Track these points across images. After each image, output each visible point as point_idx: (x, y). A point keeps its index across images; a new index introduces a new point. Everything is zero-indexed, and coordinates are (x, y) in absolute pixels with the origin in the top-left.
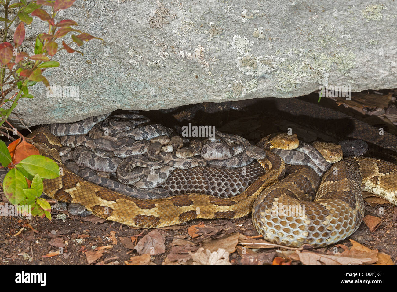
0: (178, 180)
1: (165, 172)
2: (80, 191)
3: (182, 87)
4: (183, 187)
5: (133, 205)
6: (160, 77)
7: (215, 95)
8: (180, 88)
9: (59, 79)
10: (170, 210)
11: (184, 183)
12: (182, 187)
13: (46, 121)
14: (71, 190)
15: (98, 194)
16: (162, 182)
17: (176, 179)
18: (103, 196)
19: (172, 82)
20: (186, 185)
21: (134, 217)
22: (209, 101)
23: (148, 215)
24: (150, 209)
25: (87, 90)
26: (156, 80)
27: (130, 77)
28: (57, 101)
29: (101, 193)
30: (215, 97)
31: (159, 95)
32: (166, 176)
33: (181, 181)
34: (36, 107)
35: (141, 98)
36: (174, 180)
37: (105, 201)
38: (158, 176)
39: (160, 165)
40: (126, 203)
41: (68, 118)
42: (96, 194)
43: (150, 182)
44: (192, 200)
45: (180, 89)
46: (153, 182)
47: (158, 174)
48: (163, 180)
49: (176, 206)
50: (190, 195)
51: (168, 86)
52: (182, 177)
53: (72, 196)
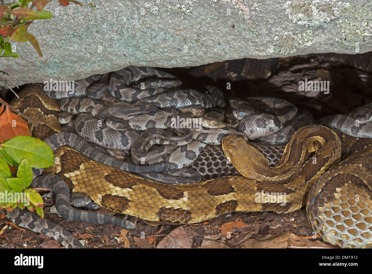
0: (209, 161)
1: (194, 150)
2: (85, 176)
3: (214, 40)
4: (217, 170)
5: (154, 193)
6: (185, 26)
7: (257, 50)
8: (211, 40)
9: (53, 27)
10: (203, 200)
11: (217, 164)
12: (214, 170)
13: (37, 80)
14: (72, 174)
15: (108, 178)
16: (189, 164)
17: (207, 159)
18: (115, 181)
19: (201, 32)
20: (220, 168)
21: (157, 211)
22: (250, 57)
23: (176, 208)
24: (177, 199)
25: (90, 41)
26: (180, 30)
27: (146, 26)
28: (51, 55)
29: (112, 177)
30: (257, 52)
32: (196, 156)
33: (213, 162)
34: (24, 62)
35: (161, 52)
36: (205, 161)
37: (118, 189)
38: (184, 156)
39: (186, 140)
40: (146, 191)
41: (65, 76)
42: (106, 179)
43: (174, 163)
44: (233, 186)
45: (211, 42)
46: (177, 163)
47: (184, 153)
48: (190, 161)
49: (212, 195)
50: (230, 180)
51: (196, 38)
52: (215, 157)
53: (73, 182)
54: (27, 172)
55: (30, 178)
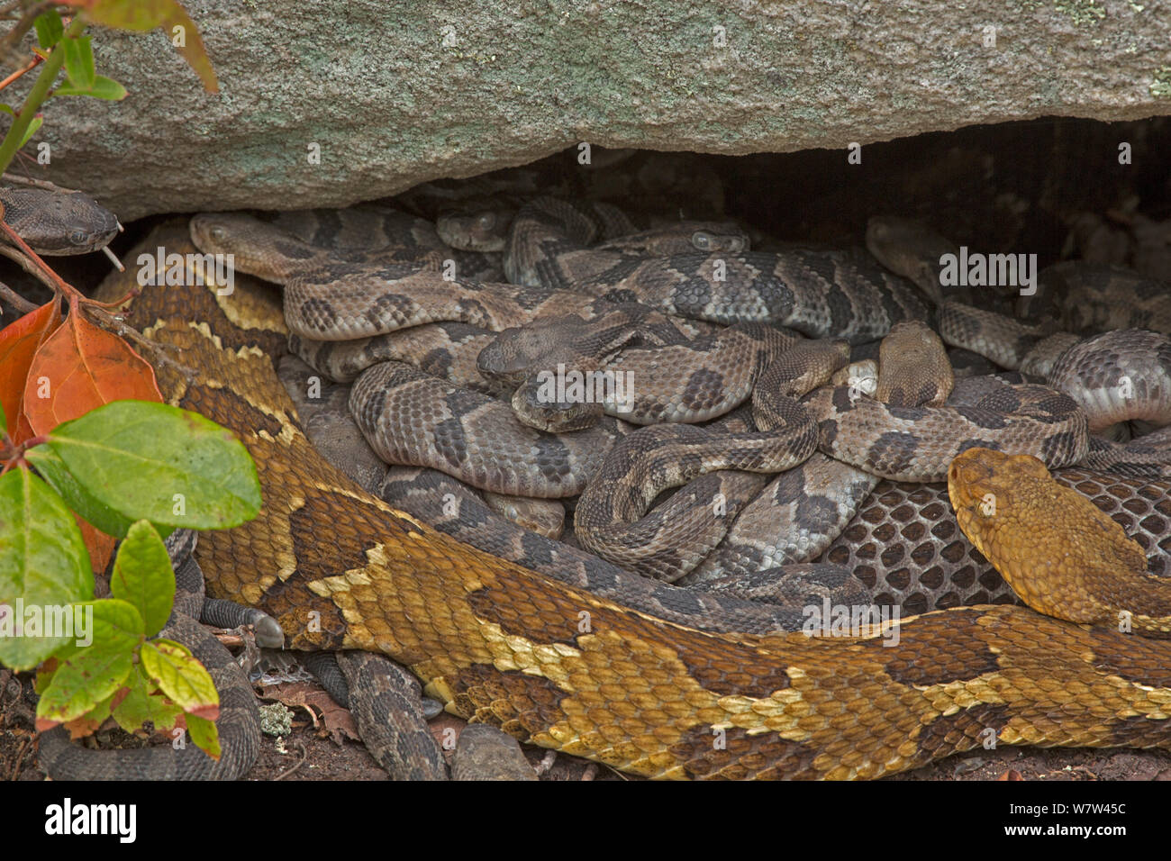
0: (894, 541)
1: (831, 495)
2: (388, 589)
4: (924, 579)
5: (669, 669)
7: (1097, 83)
8: (907, 39)
10: (867, 706)
11: (924, 554)
12: (914, 578)
14: (338, 583)
15: (481, 602)
16: (810, 550)
17: (885, 533)
18: (509, 614)
20: (937, 569)
21: (676, 739)
22: (1066, 112)
23: (752, 732)
24: (760, 696)
28: (254, 97)
29: (498, 596)
30: (1097, 94)
31: (799, 76)
32: (837, 516)
33: (909, 543)
34: (146, 122)
35: (703, 88)
36: (875, 540)
37: (521, 644)
38: (792, 516)
40: (635, 658)
42: (473, 604)
43: (747, 546)
44: (993, 649)
45: (909, 47)
46: (760, 545)
47: (793, 506)
48: (815, 537)
49: (903, 682)
50: (981, 620)
51: (845, 32)
52: (918, 523)
53: (347, 614)
54: (150, 572)
55: (163, 598)
